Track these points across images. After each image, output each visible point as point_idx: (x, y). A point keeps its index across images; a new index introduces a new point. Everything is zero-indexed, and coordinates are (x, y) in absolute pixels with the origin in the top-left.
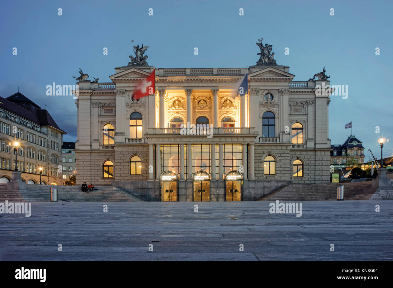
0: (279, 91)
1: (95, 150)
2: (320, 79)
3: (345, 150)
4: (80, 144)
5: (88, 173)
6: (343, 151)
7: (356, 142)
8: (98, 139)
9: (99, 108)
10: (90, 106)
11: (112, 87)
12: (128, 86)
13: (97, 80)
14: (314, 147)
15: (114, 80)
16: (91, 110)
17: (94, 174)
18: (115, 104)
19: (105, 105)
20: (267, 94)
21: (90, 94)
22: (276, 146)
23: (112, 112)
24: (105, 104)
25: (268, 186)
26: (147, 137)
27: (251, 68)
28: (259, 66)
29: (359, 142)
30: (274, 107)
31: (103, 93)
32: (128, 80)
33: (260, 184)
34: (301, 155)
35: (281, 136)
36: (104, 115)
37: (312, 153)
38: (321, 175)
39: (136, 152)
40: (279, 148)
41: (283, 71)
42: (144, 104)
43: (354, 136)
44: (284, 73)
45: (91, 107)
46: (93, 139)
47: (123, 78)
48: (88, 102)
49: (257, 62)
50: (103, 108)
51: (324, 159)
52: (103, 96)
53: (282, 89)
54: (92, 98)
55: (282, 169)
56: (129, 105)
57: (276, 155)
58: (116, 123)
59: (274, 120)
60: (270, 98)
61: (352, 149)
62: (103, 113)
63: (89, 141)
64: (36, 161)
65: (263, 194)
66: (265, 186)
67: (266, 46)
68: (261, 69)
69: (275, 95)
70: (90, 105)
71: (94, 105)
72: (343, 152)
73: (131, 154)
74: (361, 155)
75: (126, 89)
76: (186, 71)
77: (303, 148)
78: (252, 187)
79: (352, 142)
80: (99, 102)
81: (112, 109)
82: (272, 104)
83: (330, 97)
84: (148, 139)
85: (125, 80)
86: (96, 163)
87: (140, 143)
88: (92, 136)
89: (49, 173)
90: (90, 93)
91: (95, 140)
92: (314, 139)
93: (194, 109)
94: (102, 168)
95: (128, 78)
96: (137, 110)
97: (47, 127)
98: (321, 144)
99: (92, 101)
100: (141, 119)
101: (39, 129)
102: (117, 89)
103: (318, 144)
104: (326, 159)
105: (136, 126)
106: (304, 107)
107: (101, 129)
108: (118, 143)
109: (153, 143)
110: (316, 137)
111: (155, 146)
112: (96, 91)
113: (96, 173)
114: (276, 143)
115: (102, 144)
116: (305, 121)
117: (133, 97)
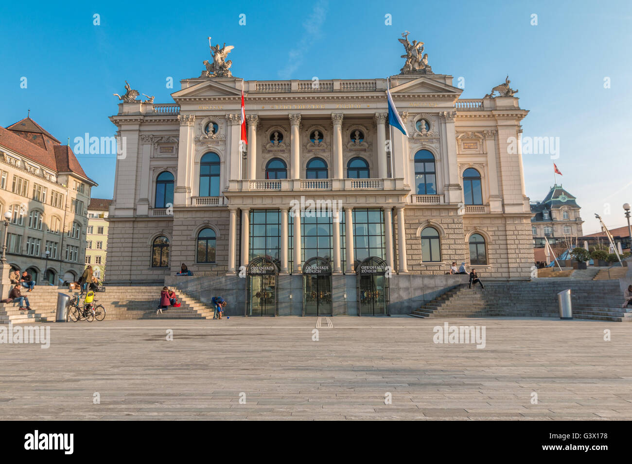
0: (438, 115)
1: (141, 217)
2: (502, 95)
3: (547, 211)
4: (118, 206)
5: (127, 259)
6: (546, 213)
7: (566, 197)
8: (146, 197)
9: (151, 144)
10: (139, 142)
11: (174, 110)
12: (199, 109)
13: (152, 99)
14: (501, 210)
15: (177, 100)
16: (138, 149)
17: (136, 260)
18: (178, 138)
19: (161, 140)
20: (420, 120)
21: (139, 122)
22: (439, 209)
23: (172, 152)
24: (162, 137)
25: (431, 286)
26: (226, 197)
27: (393, 79)
28: (405, 76)
29: (569, 196)
30: (432, 143)
31: (160, 120)
32: (200, 99)
33: (418, 282)
34: (482, 225)
35: (446, 193)
36: (159, 157)
37: (499, 221)
38: (517, 261)
39: (208, 221)
40: (444, 213)
41: (443, 84)
42: (224, 139)
43: (561, 187)
44: (445, 87)
45: (140, 143)
46: (139, 198)
47: (192, 96)
48: (135, 136)
49: (402, 70)
50: (158, 144)
51: (521, 232)
52: (160, 125)
53: (443, 112)
54: (143, 128)
55: (452, 252)
56: (200, 141)
57: (440, 226)
58: (177, 170)
59: (433, 163)
60: (425, 127)
61: (560, 208)
62: (158, 154)
63: (132, 201)
64: (43, 234)
65: (424, 301)
66: (425, 286)
67: (414, 45)
68: (408, 81)
69: (433, 123)
70: (139, 140)
71: (144, 141)
72: (545, 215)
73: (199, 225)
74: (576, 219)
75: (197, 115)
76: (291, 84)
77: (483, 213)
78: (405, 286)
79: (558, 197)
80: (153, 135)
81: (173, 147)
82: (429, 137)
83: (521, 125)
84: (228, 199)
85: (195, 99)
86: (142, 239)
87: (216, 205)
88: (138, 192)
89: (63, 255)
90: (139, 120)
91: (142, 200)
92: (501, 197)
93: (303, 147)
94: (150, 248)
95: (200, 97)
96: (213, 150)
97: (67, 175)
98: (514, 205)
99: (142, 133)
100: (218, 163)
101: (54, 179)
102: (181, 113)
103: (508, 205)
104: (524, 233)
105: (210, 176)
106: (481, 141)
107: (153, 181)
108: (179, 205)
109: (237, 207)
110: (505, 192)
111: (240, 212)
112: (148, 117)
113: (139, 259)
114: (439, 205)
115: (153, 207)
116: (483, 165)
117: (207, 127)
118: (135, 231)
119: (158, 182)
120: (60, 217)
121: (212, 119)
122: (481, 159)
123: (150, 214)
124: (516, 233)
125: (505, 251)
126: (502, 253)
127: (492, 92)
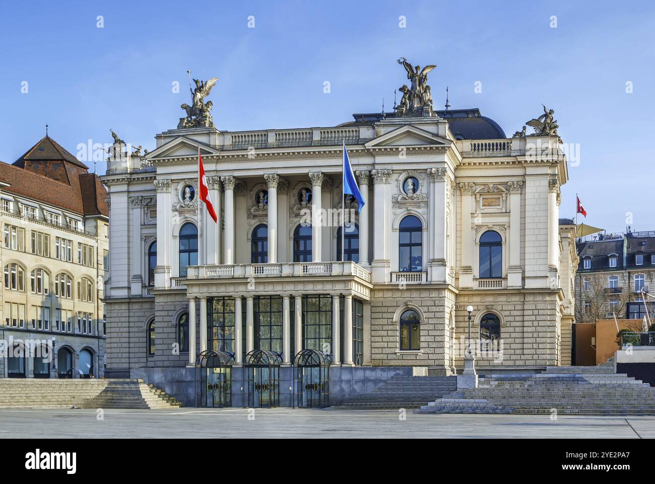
0: (426, 173)
1: (135, 297)
2: (538, 131)
4: (114, 285)
5: (125, 345)
8: (140, 274)
9: (141, 208)
10: (128, 205)
12: (174, 171)
13: (139, 150)
14: (521, 285)
15: (152, 162)
16: (128, 214)
17: (133, 346)
19: (151, 202)
21: (126, 181)
22: (420, 290)
24: (151, 199)
27: (378, 125)
30: (419, 207)
32: (173, 160)
34: (495, 304)
35: (429, 269)
36: (150, 223)
37: (517, 299)
38: (534, 347)
39: (187, 305)
40: (425, 294)
42: (201, 207)
45: (130, 207)
46: (132, 275)
47: (166, 156)
48: (125, 198)
50: (148, 207)
51: (541, 312)
53: (432, 168)
54: (132, 188)
55: (431, 339)
56: (177, 210)
57: (419, 309)
59: (420, 233)
62: (149, 220)
63: (126, 279)
64: (74, 303)
69: (421, 182)
70: (128, 203)
71: (133, 204)
73: (179, 310)
76: (267, 136)
77: (500, 288)
78: (346, 379)
80: (142, 197)
82: (415, 200)
84: (187, 287)
85: (169, 160)
86: (138, 323)
88: (131, 268)
89: (99, 330)
90: (126, 179)
91: (136, 277)
92: (522, 269)
94: (145, 333)
95: (173, 158)
96: (190, 220)
97: (96, 219)
98: (536, 277)
99: (132, 195)
100: (196, 236)
101: (80, 226)
102: (158, 178)
103: (529, 277)
104: (545, 312)
106: (504, 195)
107: (145, 254)
108: (160, 288)
109: (195, 295)
110: (527, 262)
111: (198, 302)
112: (135, 175)
113: (137, 345)
114: (420, 285)
115: (147, 285)
116: (506, 227)
117: (184, 193)
118: (132, 314)
119: (150, 254)
120: (91, 278)
122: (503, 220)
123: (144, 294)
124: (536, 312)
125: (520, 335)
126: (517, 336)
127: (524, 128)
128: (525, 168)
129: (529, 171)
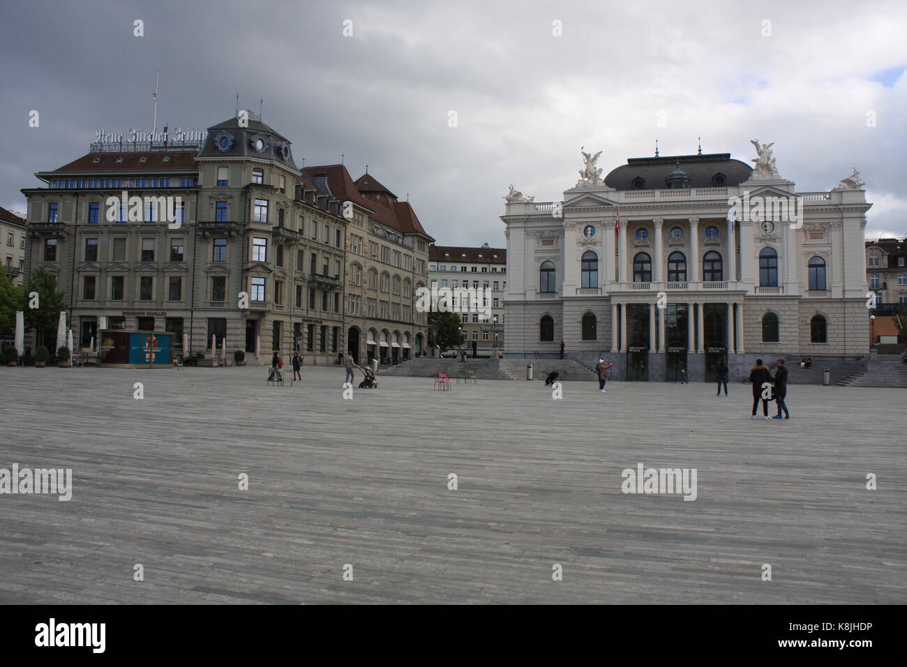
1: (530, 301)
2: (849, 188)
4: (511, 292)
5: (521, 334)
8: (533, 284)
9: (535, 239)
10: (524, 237)
12: (579, 216)
14: (842, 296)
16: (524, 243)
17: (528, 335)
19: (543, 234)
20: (764, 222)
22: (778, 299)
23: (553, 245)
24: (543, 232)
26: (610, 295)
27: (742, 187)
30: (776, 242)
31: (541, 218)
32: (580, 209)
34: (823, 309)
35: (785, 285)
36: (541, 249)
37: (839, 305)
38: (853, 340)
39: (591, 310)
40: (783, 302)
41: (785, 192)
42: (600, 240)
44: (787, 194)
45: (526, 238)
46: (527, 285)
47: (574, 206)
50: (540, 238)
51: (859, 314)
52: (542, 222)
54: (528, 225)
56: (580, 242)
59: (775, 259)
60: (769, 228)
62: (541, 247)
69: (776, 225)
70: (524, 235)
71: (529, 236)
75: (578, 221)
77: (826, 297)
78: (741, 362)
80: (536, 231)
83: (864, 217)
85: (576, 209)
86: (532, 319)
87: (595, 295)
90: (525, 219)
92: (842, 283)
93: (665, 241)
94: (539, 326)
96: (592, 249)
98: (851, 291)
100: (596, 260)
105: (590, 270)
106: (827, 232)
107: (537, 270)
109: (617, 303)
110: (846, 280)
111: (619, 307)
113: (531, 334)
114: (779, 296)
115: (539, 292)
116: (828, 254)
117: (586, 231)
118: (527, 312)
119: (542, 270)
120: (410, 279)
121: (589, 224)
122: (826, 249)
123: (537, 298)
124: (851, 315)
126: (840, 332)
127: (840, 185)
128: (842, 213)
129: (846, 215)
